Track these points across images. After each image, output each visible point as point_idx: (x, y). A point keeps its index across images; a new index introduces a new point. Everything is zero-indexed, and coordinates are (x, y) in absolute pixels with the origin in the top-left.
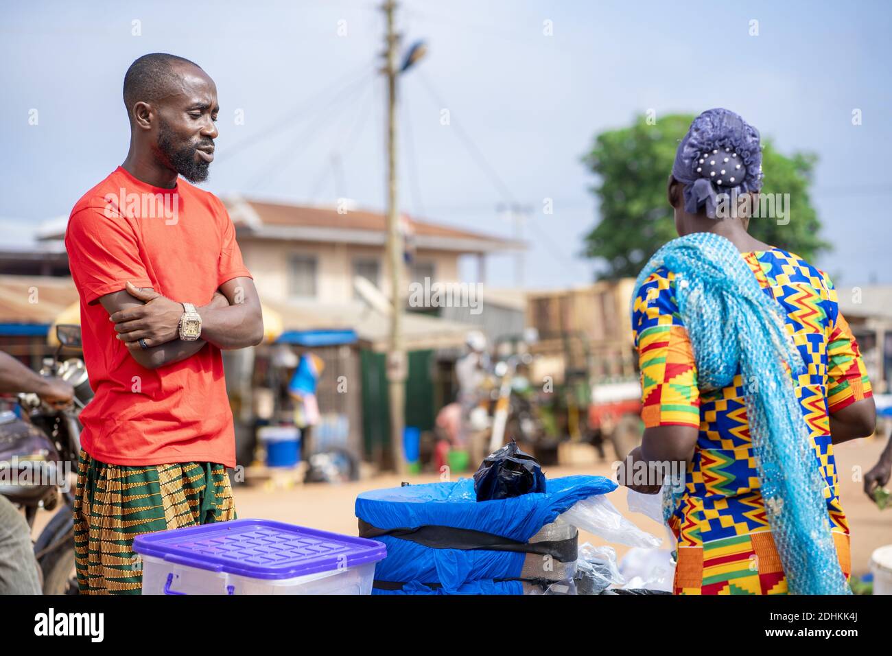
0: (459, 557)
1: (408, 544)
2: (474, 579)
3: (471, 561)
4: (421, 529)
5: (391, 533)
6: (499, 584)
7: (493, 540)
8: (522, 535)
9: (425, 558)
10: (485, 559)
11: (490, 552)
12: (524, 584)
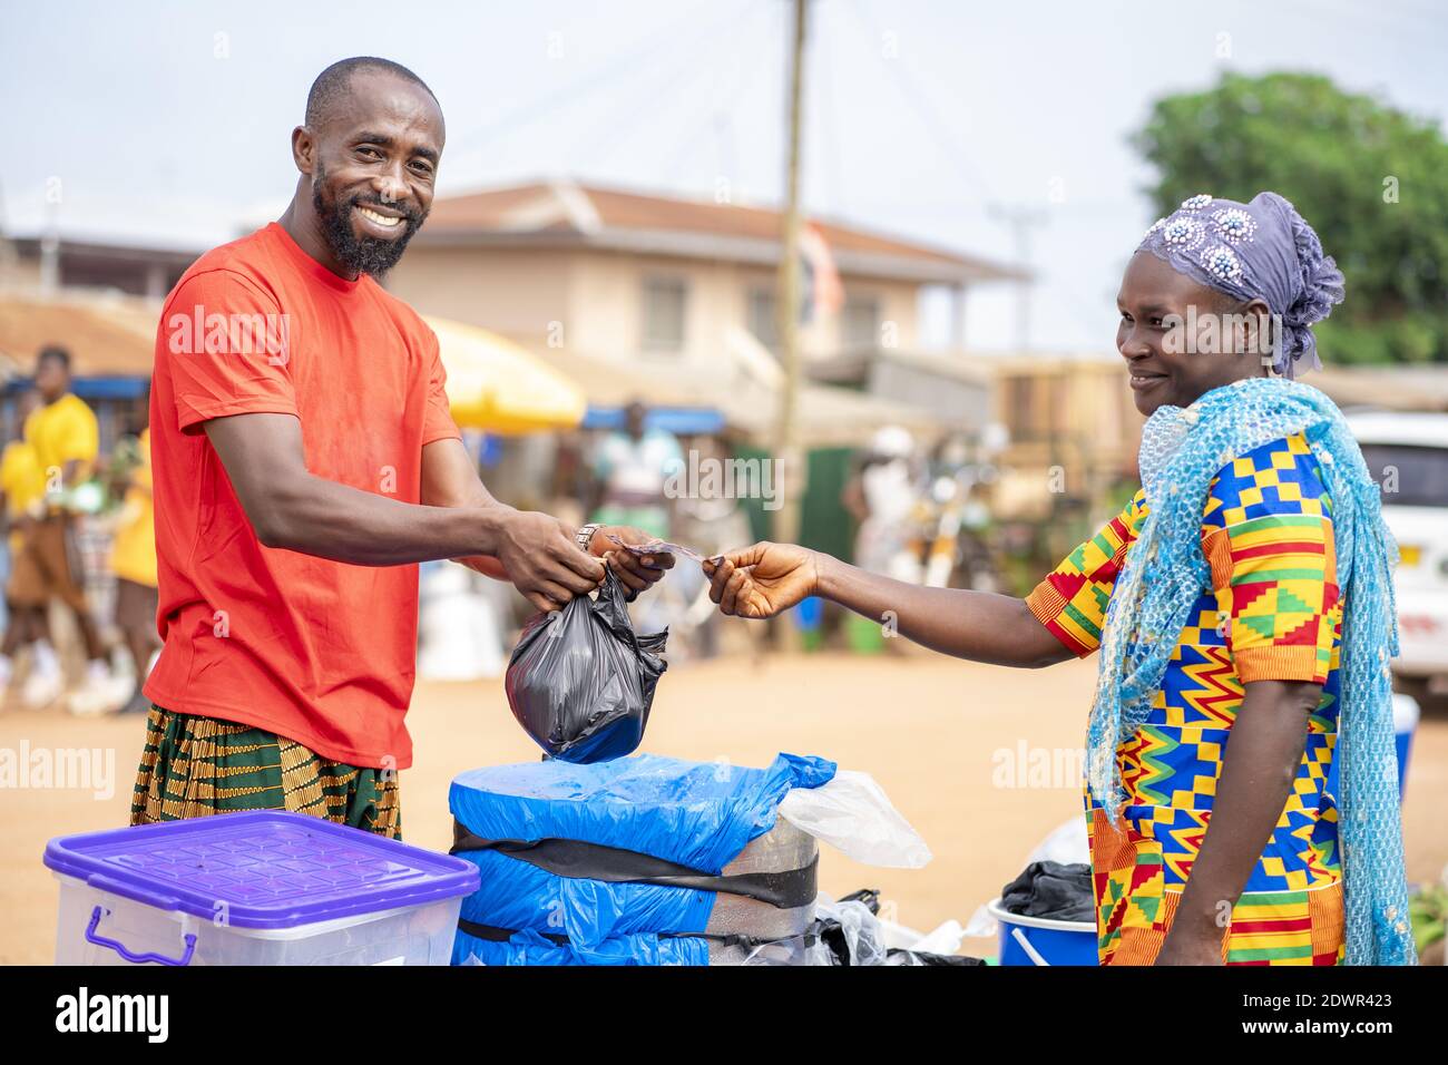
0: (602, 893)
1: (522, 868)
2: (626, 933)
3: (621, 902)
4: (543, 843)
5: (497, 846)
6: (668, 943)
7: (664, 868)
8: (711, 861)
9: (548, 892)
10: (644, 901)
11: (656, 888)
12: (715, 944)
